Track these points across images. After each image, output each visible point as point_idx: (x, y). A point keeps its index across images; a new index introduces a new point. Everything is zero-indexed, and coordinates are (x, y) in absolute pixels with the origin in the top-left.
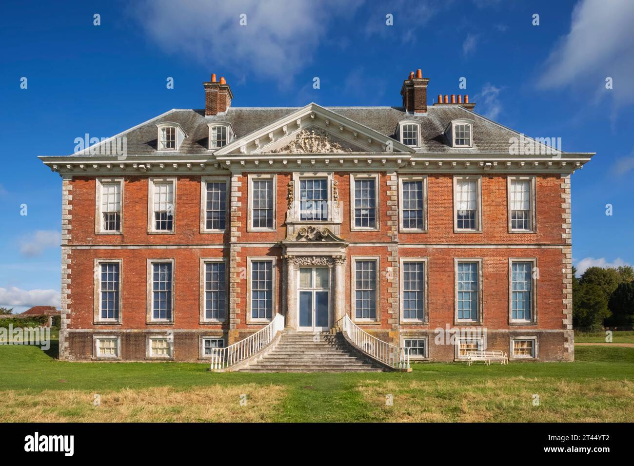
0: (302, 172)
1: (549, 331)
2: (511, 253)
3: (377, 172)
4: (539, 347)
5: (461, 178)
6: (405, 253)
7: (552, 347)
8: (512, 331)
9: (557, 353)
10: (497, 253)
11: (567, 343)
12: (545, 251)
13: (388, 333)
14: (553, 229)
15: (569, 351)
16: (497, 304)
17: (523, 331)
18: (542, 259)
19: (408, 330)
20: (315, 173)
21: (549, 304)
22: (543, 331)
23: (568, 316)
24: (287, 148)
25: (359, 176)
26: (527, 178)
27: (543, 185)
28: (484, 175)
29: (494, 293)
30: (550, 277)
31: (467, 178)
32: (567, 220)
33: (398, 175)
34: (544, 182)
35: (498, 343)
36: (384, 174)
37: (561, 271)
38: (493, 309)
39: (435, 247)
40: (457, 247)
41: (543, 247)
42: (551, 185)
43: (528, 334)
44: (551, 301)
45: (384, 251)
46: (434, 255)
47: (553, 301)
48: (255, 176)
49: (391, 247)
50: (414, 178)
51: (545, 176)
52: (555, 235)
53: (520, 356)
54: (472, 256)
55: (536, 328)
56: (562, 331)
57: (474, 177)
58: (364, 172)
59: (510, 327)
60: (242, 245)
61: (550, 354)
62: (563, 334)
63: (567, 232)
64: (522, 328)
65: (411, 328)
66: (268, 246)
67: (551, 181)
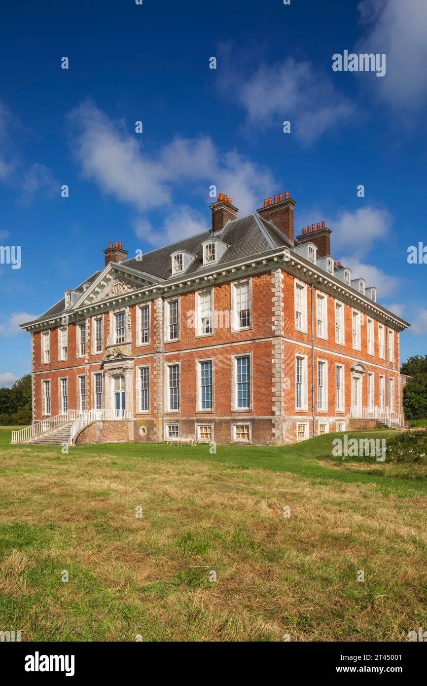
0: (114, 310)
1: (260, 417)
2: (233, 350)
3: (149, 301)
4: (253, 432)
5: (200, 292)
6: (168, 359)
7: (263, 432)
8: (232, 418)
9: (267, 438)
10: (223, 351)
11: (275, 429)
12: (258, 344)
13: (153, 421)
14: (264, 323)
15: (276, 435)
16: (223, 395)
17: (241, 418)
18: (256, 352)
19: (168, 418)
20: (120, 309)
21: (261, 393)
22: (256, 417)
23: (276, 403)
24: (107, 295)
25: (141, 305)
26: (246, 280)
27: (258, 283)
28: (215, 285)
29: (222, 386)
30: (263, 368)
31: (205, 291)
32: (276, 312)
33: (164, 299)
34: (258, 280)
35: (223, 428)
36: (153, 301)
37: (271, 361)
38: (221, 400)
39: (184, 352)
40: (197, 350)
41: (257, 341)
42: (264, 283)
43: (244, 420)
44: (263, 390)
45: (152, 360)
46: (184, 358)
47: (265, 390)
48: (95, 318)
49: (156, 356)
50: (173, 299)
51: (259, 275)
52: (266, 329)
53: (241, 440)
54: (207, 356)
55: (251, 415)
56: (270, 417)
57: (209, 289)
58: (143, 302)
59: (233, 414)
60: (90, 364)
61: (261, 438)
62: (271, 420)
63: (276, 324)
64: (241, 416)
65: (171, 417)
66: (99, 363)
67: (265, 278)
